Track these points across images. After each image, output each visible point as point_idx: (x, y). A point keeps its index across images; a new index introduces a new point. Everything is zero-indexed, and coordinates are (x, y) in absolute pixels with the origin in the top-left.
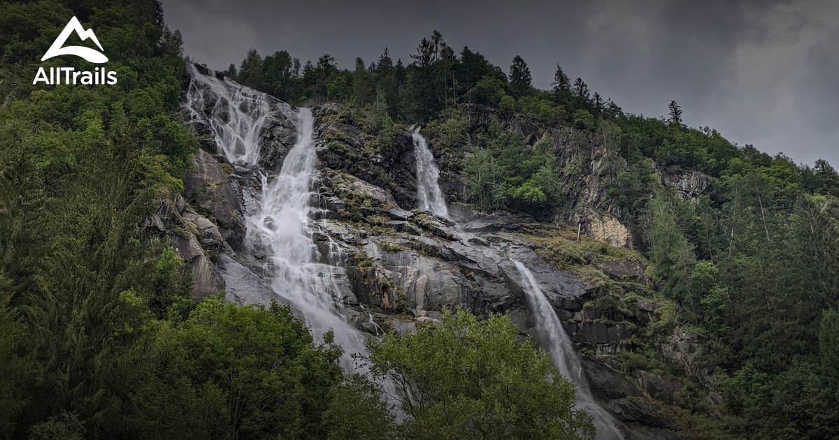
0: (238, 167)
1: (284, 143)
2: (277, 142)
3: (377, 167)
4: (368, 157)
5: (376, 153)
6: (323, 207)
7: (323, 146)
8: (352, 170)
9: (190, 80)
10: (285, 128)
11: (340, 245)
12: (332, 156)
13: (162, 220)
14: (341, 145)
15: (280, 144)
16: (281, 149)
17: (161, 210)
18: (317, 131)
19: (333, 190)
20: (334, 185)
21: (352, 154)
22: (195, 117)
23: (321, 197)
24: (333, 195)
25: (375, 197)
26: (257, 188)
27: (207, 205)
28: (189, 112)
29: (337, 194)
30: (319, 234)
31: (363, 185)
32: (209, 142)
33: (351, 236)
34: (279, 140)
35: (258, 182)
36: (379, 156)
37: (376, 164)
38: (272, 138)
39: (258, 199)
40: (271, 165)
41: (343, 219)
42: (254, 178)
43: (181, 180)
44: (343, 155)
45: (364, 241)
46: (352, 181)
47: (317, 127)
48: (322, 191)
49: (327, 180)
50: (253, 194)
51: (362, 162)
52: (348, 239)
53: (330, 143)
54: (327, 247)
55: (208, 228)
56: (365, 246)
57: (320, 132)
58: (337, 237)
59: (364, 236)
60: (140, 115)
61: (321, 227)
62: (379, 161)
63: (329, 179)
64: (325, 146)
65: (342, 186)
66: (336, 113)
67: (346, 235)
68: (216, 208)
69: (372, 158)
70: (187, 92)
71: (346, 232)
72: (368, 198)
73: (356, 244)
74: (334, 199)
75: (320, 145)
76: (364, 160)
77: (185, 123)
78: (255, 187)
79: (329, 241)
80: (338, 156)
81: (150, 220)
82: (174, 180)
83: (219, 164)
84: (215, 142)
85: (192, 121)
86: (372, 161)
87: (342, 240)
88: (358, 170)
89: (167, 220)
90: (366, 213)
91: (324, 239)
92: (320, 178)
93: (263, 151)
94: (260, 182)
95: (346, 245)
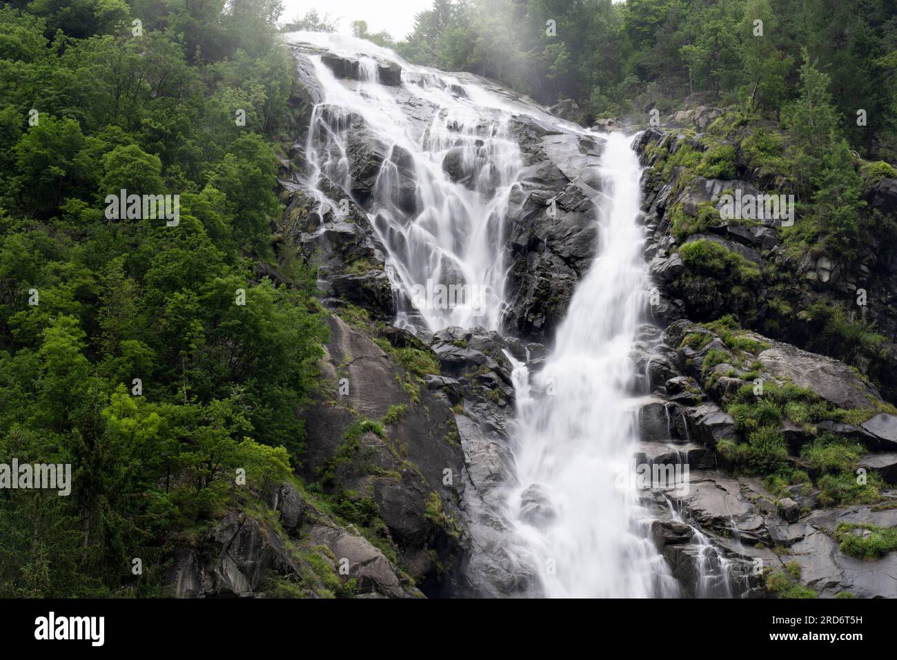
0: (446, 348)
1: (566, 254)
2: (547, 255)
3: (823, 298)
4: (794, 271)
5: (816, 257)
6: (678, 437)
7: (667, 255)
8: (754, 313)
9: (310, 108)
10: (566, 210)
11: (727, 552)
12: (693, 283)
13: (242, 569)
14: (718, 244)
15: (555, 259)
16: (559, 276)
17: (237, 542)
18: (653, 208)
19: (702, 385)
20: (704, 368)
21: (750, 270)
22: (328, 217)
23: (672, 409)
24: (704, 400)
25: (817, 391)
26: (502, 402)
27: (362, 490)
28: (313, 204)
29: (715, 396)
30: (668, 527)
31: (783, 360)
32: (369, 285)
33: (756, 521)
34: (551, 248)
35: (501, 384)
36: (826, 264)
37: (818, 287)
38: (534, 245)
39: (502, 435)
40: (537, 324)
41: (731, 467)
42: (492, 375)
43: (282, 449)
44: (727, 274)
45: (792, 532)
46: (755, 350)
47: (652, 196)
48: (676, 389)
49: (683, 356)
50: (492, 421)
51: (779, 287)
52: (749, 532)
53: (684, 246)
54: (690, 560)
55: (364, 564)
56: (796, 548)
57: (661, 211)
58: (716, 526)
59: (791, 516)
60: (171, 284)
61: (674, 502)
62: (826, 278)
63: (690, 352)
64: (673, 256)
65: (725, 372)
66: (700, 148)
67: (743, 519)
68: (385, 496)
69: (805, 271)
70: (304, 144)
71: (743, 509)
72: (801, 398)
73: (770, 543)
74: (708, 414)
75: (662, 251)
76: (785, 281)
77: (305, 237)
78: (496, 401)
79: (696, 541)
80: (710, 282)
81: (213, 574)
82: (266, 450)
83: (395, 351)
84: (386, 279)
85: (322, 230)
86: (808, 281)
87: (731, 535)
88: (772, 313)
89: (254, 567)
90: (797, 442)
91: (683, 537)
92: (664, 351)
93: (516, 284)
94: (508, 383)
95: (742, 550)
